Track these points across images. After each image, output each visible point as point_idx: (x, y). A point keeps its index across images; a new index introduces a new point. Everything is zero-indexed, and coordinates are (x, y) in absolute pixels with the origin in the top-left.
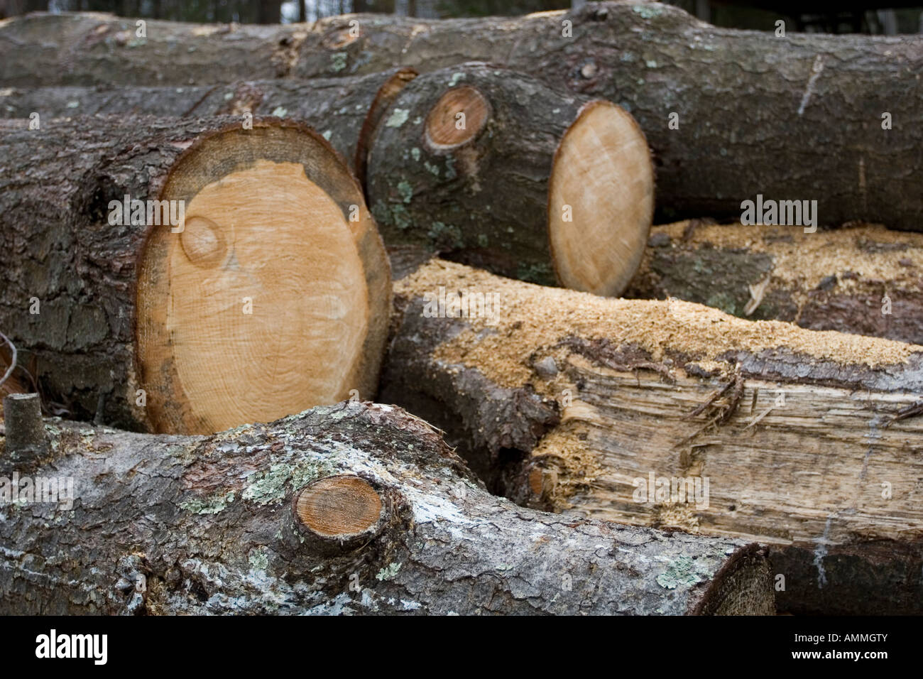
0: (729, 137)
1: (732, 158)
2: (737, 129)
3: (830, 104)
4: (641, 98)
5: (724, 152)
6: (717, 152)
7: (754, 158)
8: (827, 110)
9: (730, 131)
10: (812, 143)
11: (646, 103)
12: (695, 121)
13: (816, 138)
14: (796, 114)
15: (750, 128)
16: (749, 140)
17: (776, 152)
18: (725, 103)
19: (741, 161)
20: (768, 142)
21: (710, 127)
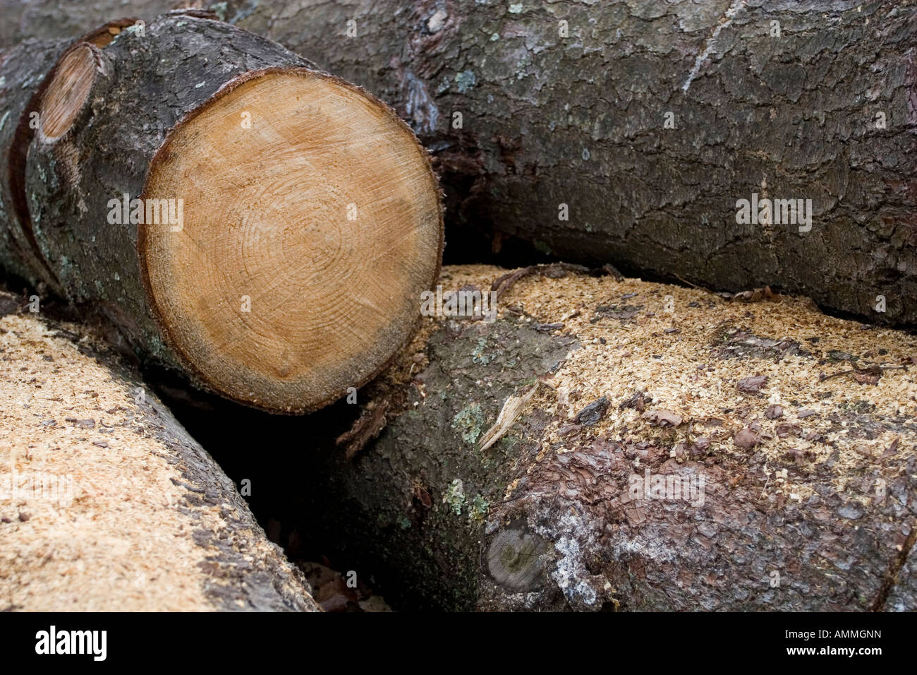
0: (591, 128)
1: (597, 165)
2: (602, 117)
3: (729, 73)
4: (490, 63)
5: (586, 155)
6: (577, 155)
7: (623, 166)
8: (722, 85)
9: (593, 119)
10: (697, 144)
11: (495, 72)
12: (551, 102)
13: (703, 134)
14: (679, 91)
15: (619, 113)
16: (615, 135)
17: (650, 158)
18: (591, 72)
19: (606, 170)
20: (640, 141)
21: (570, 113)
